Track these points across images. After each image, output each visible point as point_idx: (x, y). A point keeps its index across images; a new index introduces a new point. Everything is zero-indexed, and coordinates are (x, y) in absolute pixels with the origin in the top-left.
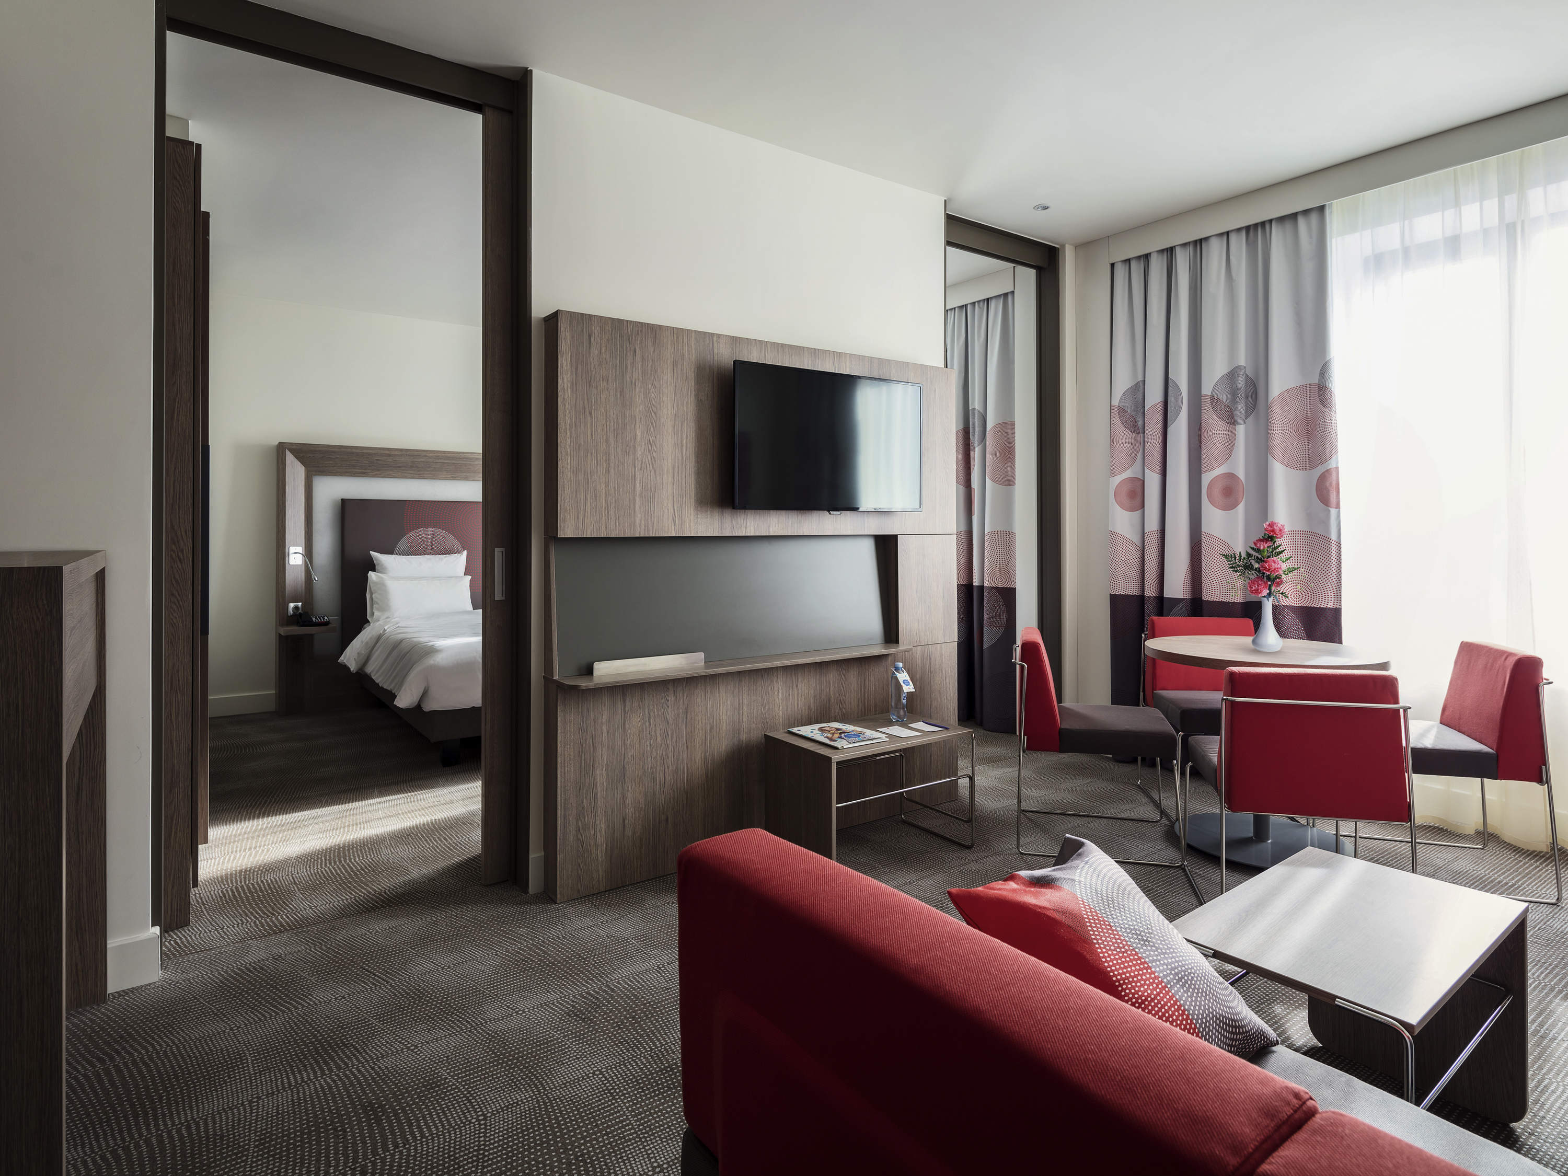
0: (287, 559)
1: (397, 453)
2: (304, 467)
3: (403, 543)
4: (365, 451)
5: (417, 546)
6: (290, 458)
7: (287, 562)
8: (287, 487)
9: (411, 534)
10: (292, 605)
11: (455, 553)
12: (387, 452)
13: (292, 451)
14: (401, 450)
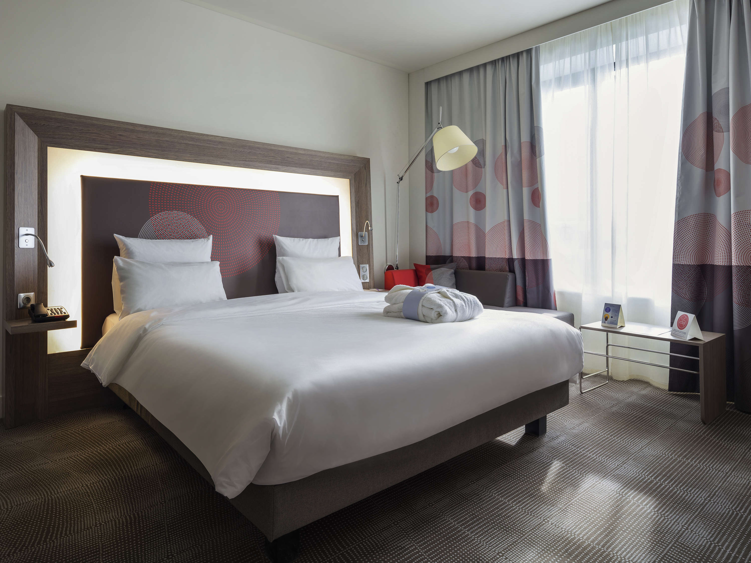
0: (16, 241)
1: (140, 129)
2: (36, 137)
3: (148, 226)
4: (107, 124)
5: (162, 230)
6: (20, 123)
7: (16, 245)
8: (16, 158)
9: (156, 217)
10: (22, 295)
11: (200, 238)
12: (131, 127)
13: (22, 116)
14: (146, 126)
